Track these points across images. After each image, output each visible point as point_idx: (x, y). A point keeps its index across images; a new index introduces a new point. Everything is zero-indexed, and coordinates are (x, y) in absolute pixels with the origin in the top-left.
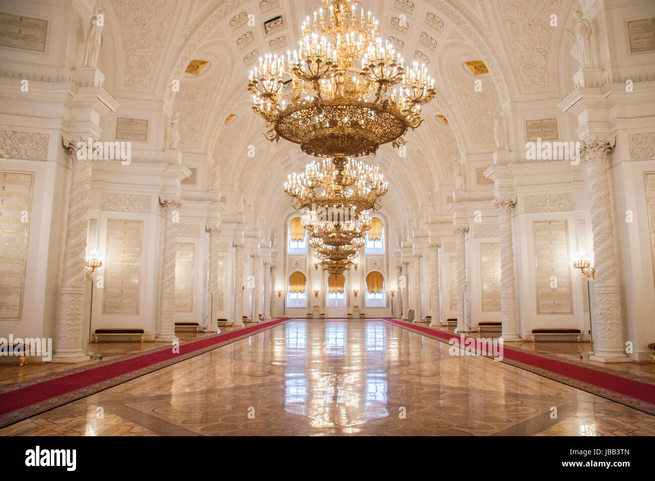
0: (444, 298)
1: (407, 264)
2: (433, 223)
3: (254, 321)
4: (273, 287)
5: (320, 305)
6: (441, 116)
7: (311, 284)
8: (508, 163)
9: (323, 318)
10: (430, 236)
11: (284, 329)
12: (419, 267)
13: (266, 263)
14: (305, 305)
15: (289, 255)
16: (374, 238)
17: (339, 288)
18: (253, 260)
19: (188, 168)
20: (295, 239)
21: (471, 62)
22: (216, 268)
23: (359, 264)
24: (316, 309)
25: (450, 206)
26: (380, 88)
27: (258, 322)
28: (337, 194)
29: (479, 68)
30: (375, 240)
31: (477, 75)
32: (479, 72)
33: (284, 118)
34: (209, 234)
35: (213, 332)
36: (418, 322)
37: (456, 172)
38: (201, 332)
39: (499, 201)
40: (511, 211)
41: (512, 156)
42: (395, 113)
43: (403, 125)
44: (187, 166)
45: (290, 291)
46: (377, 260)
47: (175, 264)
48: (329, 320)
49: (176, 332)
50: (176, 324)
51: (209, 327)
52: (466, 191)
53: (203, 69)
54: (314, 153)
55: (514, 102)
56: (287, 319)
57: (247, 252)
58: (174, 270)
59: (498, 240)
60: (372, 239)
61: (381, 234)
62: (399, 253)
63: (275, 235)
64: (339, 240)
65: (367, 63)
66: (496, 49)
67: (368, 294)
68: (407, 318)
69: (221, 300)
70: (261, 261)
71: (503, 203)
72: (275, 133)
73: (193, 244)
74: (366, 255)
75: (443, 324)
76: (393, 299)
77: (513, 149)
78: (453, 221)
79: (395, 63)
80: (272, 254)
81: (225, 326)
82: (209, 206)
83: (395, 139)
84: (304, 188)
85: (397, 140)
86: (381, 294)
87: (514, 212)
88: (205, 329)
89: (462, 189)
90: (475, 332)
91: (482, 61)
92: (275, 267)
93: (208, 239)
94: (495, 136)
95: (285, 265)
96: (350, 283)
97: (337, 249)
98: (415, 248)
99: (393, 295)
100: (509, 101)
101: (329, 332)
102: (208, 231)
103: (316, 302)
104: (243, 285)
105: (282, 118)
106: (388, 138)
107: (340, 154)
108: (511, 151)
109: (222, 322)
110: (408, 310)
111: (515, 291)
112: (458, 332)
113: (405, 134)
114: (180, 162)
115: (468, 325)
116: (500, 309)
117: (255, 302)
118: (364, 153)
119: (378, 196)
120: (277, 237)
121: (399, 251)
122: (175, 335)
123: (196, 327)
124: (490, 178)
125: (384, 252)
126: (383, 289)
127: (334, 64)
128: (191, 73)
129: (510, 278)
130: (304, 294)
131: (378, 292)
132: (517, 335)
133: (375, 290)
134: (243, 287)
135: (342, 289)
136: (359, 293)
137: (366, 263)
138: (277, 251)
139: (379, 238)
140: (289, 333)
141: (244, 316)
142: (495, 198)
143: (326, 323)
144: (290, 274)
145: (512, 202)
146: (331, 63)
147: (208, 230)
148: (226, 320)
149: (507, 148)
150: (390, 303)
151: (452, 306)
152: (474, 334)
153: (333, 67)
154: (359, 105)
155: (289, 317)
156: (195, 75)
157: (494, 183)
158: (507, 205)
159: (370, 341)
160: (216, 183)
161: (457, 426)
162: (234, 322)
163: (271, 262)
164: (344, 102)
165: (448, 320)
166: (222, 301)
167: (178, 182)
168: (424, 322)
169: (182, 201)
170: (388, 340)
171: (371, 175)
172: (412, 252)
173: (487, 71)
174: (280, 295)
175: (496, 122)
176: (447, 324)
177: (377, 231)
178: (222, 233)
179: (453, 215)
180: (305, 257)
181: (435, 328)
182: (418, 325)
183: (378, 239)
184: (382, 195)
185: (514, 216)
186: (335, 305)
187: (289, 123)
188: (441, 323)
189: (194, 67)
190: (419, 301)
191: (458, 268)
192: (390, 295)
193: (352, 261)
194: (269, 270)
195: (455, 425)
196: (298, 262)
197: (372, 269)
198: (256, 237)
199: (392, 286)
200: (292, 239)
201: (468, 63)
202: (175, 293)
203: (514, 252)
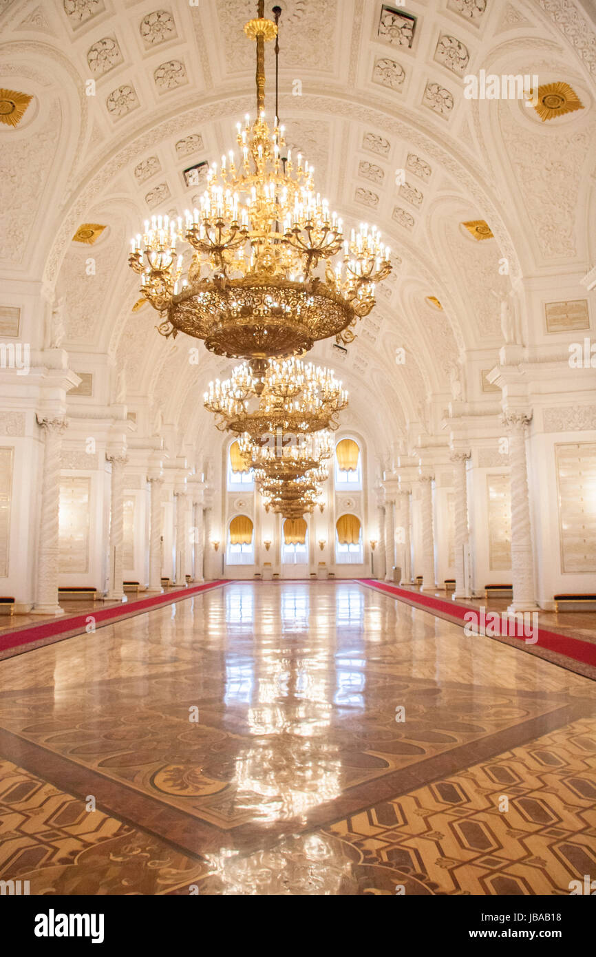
0: (440, 550)
1: (392, 503)
2: (425, 447)
3: (178, 584)
4: (207, 538)
5: (273, 562)
6: (434, 298)
7: (259, 533)
8: (520, 363)
9: (276, 579)
10: (420, 464)
11: (223, 594)
12: (408, 508)
13: (196, 504)
14: (251, 561)
15: (229, 493)
16: (347, 467)
17: (298, 538)
18: (178, 500)
19: (76, 373)
20: (238, 470)
21: (471, 222)
22: (121, 510)
23: (327, 504)
24: (267, 567)
25: (445, 423)
26: (309, 261)
27: (184, 586)
28: (277, 409)
29: (482, 230)
30: (348, 471)
31: (481, 241)
32: (482, 236)
33: (179, 305)
34: (111, 464)
35: (117, 600)
36: (406, 585)
37: (453, 376)
38: (100, 600)
39: (507, 417)
40: (524, 430)
41: (526, 354)
42: (332, 296)
43: (348, 313)
44: (74, 371)
45: (231, 543)
46: (352, 499)
47: (58, 508)
48: (285, 582)
49: (60, 600)
50: (60, 590)
51: (110, 593)
52: (466, 402)
53: (99, 236)
54: (226, 353)
55: (527, 278)
56: (227, 581)
57: (168, 488)
58: (57, 515)
59: (507, 470)
60: (344, 469)
61: (356, 462)
62: (381, 488)
63: (210, 465)
64: (287, 472)
65: (290, 227)
66: (502, 204)
67: (339, 545)
68: (392, 579)
69: (130, 556)
70: (190, 500)
71: (513, 419)
72: (171, 326)
73: (89, 478)
74: (336, 492)
75: (439, 587)
76: (373, 552)
77: (527, 342)
78: (449, 444)
79: (329, 226)
80: (204, 491)
81: (136, 592)
82: (111, 427)
83: (339, 331)
84: (232, 401)
85: (344, 332)
86: (358, 546)
87: (530, 431)
88: (105, 596)
89: (462, 400)
90: (480, 598)
91: (483, 221)
92: (210, 509)
93: (110, 471)
94: (502, 326)
95: (223, 507)
96: (313, 529)
97: (285, 485)
98: (402, 482)
99: (373, 547)
100: (521, 276)
101: (285, 600)
102: (110, 460)
103: (268, 557)
104: (161, 535)
105: (176, 305)
106: (330, 331)
107: (260, 354)
108: (524, 346)
109: (131, 587)
110: (394, 568)
111: (530, 541)
112: (456, 599)
113: (354, 325)
114: (65, 365)
115: (470, 589)
116: (510, 567)
117: (181, 558)
118: (296, 352)
119: (334, 411)
120: (212, 468)
121: (381, 485)
122: (59, 605)
123: (93, 594)
124: (496, 383)
125: (360, 487)
126: (360, 539)
127: (242, 228)
128: (83, 241)
129: (523, 523)
130: (250, 545)
131: (353, 542)
132: (533, 603)
133: (349, 541)
134: (162, 538)
135: (303, 538)
136: (326, 545)
137: (336, 503)
138: (212, 486)
139: (353, 467)
140: (230, 600)
141: (164, 577)
142: (502, 411)
143: (281, 587)
144: (232, 518)
145: (526, 417)
146: (238, 228)
147: (109, 458)
148: (138, 583)
149: (519, 342)
150: (370, 558)
151: (451, 562)
152: (479, 601)
153: (241, 232)
154: (279, 285)
155: (229, 578)
156: (90, 245)
157: (500, 390)
158: (519, 422)
159: (342, 612)
160: (122, 394)
161: (406, 738)
162: (150, 586)
163: (204, 503)
164: (258, 282)
165: (446, 582)
166: (132, 557)
167: (62, 394)
168: (414, 585)
169: (68, 420)
170: (368, 611)
171: (323, 382)
172: (397, 487)
173: (492, 236)
174: (216, 548)
175: (503, 305)
176: (445, 587)
177: (351, 458)
178: (128, 464)
179: (449, 435)
180: (251, 494)
181: (428, 594)
182: (406, 588)
183: (352, 470)
184: (340, 410)
185: (530, 437)
186: (293, 561)
187: (187, 311)
188: (436, 586)
189: (86, 234)
190: (407, 555)
191: (456, 510)
192: (370, 547)
193: (314, 500)
194: (200, 512)
195: (404, 736)
196: (241, 502)
197: (344, 511)
198: (181, 468)
199: (371, 534)
200: (233, 471)
201: (468, 224)
202: (59, 547)
203: (529, 487)
